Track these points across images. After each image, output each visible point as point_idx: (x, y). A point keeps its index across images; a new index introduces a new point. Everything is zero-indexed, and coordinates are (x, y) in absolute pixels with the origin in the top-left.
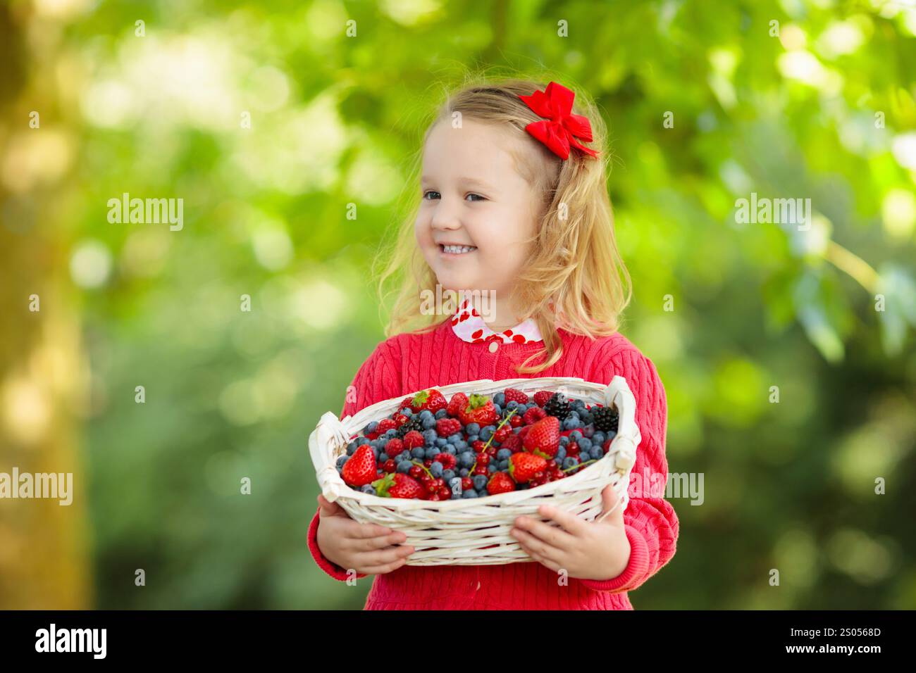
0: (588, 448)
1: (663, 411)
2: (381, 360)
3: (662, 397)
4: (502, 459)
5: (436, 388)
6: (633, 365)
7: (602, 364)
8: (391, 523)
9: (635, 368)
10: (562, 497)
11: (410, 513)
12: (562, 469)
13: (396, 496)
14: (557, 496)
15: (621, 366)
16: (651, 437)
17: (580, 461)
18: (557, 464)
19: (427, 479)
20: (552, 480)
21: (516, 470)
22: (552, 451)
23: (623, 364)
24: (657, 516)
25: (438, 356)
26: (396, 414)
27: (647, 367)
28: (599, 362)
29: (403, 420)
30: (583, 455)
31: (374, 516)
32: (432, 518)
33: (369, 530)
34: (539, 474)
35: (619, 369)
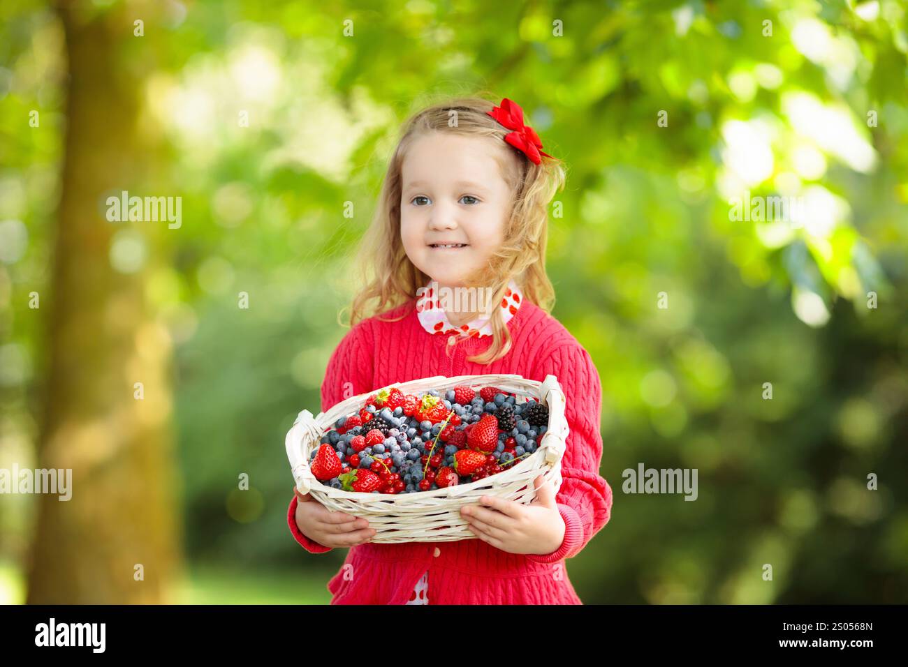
0: (524, 443)
1: (598, 395)
2: (355, 345)
3: (596, 383)
4: (449, 455)
5: (397, 385)
6: (570, 358)
7: (543, 359)
8: (355, 512)
9: (572, 361)
10: (499, 488)
11: (369, 504)
12: (500, 463)
13: (358, 489)
14: (495, 487)
15: (559, 362)
16: (586, 420)
17: (515, 455)
18: (496, 458)
19: (386, 473)
20: (491, 474)
21: (460, 465)
22: (491, 448)
23: (561, 358)
24: (591, 491)
25: (406, 343)
26: (362, 410)
27: (583, 358)
28: (541, 357)
29: (367, 418)
30: (519, 449)
31: (339, 506)
32: (389, 508)
33: (336, 517)
34: (479, 469)
35: (557, 363)
